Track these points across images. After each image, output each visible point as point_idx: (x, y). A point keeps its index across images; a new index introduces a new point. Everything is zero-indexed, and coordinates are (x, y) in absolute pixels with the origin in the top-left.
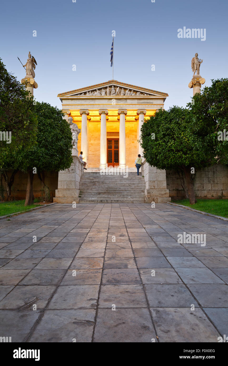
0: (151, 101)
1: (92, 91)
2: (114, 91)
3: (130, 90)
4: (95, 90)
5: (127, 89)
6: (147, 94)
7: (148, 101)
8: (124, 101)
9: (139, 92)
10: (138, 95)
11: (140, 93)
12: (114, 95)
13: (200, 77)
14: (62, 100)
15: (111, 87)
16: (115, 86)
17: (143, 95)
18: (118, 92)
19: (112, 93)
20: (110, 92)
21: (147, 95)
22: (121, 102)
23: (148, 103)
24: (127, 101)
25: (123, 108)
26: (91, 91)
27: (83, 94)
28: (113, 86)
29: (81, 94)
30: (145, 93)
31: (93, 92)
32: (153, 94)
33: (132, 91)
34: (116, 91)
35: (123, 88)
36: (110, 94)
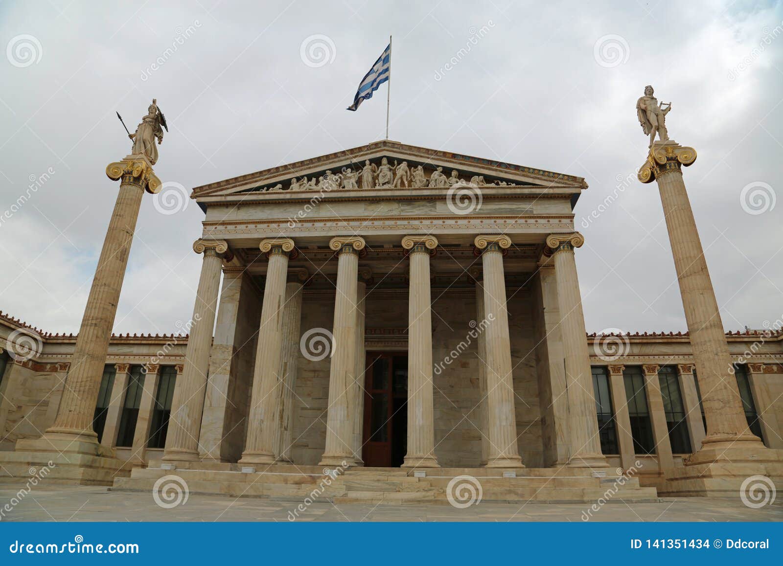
0: (526, 206)
1: (310, 177)
2: (389, 174)
3: (447, 172)
4: (323, 173)
5: (435, 167)
6: (508, 181)
7: (514, 207)
8: (423, 206)
9: (479, 175)
11: (481, 177)
12: (390, 185)
13: (675, 146)
14: (204, 207)
15: (377, 162)
16: (391, 161)
17: (493, 185)
19: (381, 180)
20: (375, 178)
21: (508, 185)
22: (414, 210)
23: (512, 211)
24: (435, 208)
25: (420, 232)
26: (306, 178)
27: (280, 186)
28: (385, 161)
29: (274, 185)
30: (502, 180)
31: (314, 180)
32: (530, 180)
33: (454, 173)
34: (395, 174)
35: (421, 164)
36: (375, 184)
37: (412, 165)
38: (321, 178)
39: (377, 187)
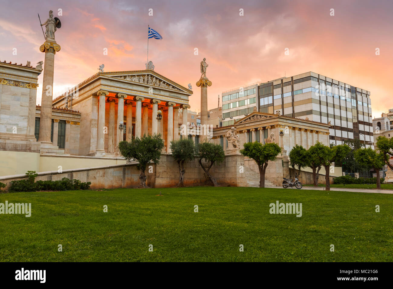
0: (179, 96)
3: (164, 82)
4: (134, 76)
5: (162, 81)
6: (177, 88)
7: (177, 95)
8: (158, 91)
9: (172, 85)
10: (171, 89)
12: (151, 84)
13: (207, 79)
15: (148, 75)
16: (151, 76)
17: (174, 89)
18: (154, 82)
19: (149, 82)
21: (177, 90)
24: (160, 92)
25: (157, 98)
26: (130, 76)
27: (123, 77)
28: (150, 75)
29: (121, 76)
30: (176, 88)
31: (132, 77)
32: (182, 89)
33: (166, 83)
34: (152, 81)
35: (159, 79)
36: (147, 83)
37: (157, 78)
38: (134, 77)
39: (148, 84)
